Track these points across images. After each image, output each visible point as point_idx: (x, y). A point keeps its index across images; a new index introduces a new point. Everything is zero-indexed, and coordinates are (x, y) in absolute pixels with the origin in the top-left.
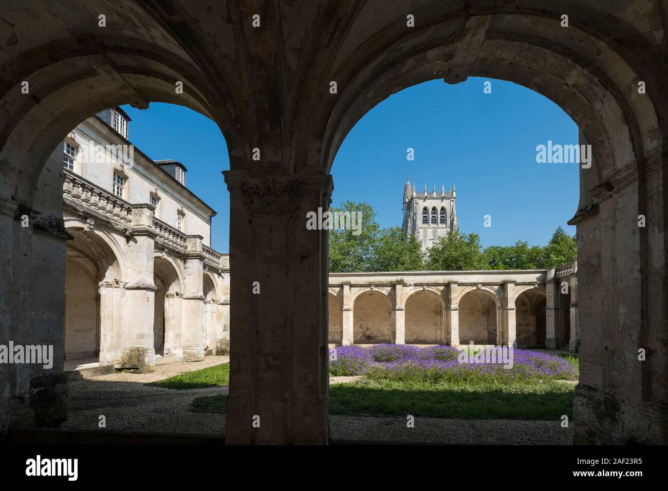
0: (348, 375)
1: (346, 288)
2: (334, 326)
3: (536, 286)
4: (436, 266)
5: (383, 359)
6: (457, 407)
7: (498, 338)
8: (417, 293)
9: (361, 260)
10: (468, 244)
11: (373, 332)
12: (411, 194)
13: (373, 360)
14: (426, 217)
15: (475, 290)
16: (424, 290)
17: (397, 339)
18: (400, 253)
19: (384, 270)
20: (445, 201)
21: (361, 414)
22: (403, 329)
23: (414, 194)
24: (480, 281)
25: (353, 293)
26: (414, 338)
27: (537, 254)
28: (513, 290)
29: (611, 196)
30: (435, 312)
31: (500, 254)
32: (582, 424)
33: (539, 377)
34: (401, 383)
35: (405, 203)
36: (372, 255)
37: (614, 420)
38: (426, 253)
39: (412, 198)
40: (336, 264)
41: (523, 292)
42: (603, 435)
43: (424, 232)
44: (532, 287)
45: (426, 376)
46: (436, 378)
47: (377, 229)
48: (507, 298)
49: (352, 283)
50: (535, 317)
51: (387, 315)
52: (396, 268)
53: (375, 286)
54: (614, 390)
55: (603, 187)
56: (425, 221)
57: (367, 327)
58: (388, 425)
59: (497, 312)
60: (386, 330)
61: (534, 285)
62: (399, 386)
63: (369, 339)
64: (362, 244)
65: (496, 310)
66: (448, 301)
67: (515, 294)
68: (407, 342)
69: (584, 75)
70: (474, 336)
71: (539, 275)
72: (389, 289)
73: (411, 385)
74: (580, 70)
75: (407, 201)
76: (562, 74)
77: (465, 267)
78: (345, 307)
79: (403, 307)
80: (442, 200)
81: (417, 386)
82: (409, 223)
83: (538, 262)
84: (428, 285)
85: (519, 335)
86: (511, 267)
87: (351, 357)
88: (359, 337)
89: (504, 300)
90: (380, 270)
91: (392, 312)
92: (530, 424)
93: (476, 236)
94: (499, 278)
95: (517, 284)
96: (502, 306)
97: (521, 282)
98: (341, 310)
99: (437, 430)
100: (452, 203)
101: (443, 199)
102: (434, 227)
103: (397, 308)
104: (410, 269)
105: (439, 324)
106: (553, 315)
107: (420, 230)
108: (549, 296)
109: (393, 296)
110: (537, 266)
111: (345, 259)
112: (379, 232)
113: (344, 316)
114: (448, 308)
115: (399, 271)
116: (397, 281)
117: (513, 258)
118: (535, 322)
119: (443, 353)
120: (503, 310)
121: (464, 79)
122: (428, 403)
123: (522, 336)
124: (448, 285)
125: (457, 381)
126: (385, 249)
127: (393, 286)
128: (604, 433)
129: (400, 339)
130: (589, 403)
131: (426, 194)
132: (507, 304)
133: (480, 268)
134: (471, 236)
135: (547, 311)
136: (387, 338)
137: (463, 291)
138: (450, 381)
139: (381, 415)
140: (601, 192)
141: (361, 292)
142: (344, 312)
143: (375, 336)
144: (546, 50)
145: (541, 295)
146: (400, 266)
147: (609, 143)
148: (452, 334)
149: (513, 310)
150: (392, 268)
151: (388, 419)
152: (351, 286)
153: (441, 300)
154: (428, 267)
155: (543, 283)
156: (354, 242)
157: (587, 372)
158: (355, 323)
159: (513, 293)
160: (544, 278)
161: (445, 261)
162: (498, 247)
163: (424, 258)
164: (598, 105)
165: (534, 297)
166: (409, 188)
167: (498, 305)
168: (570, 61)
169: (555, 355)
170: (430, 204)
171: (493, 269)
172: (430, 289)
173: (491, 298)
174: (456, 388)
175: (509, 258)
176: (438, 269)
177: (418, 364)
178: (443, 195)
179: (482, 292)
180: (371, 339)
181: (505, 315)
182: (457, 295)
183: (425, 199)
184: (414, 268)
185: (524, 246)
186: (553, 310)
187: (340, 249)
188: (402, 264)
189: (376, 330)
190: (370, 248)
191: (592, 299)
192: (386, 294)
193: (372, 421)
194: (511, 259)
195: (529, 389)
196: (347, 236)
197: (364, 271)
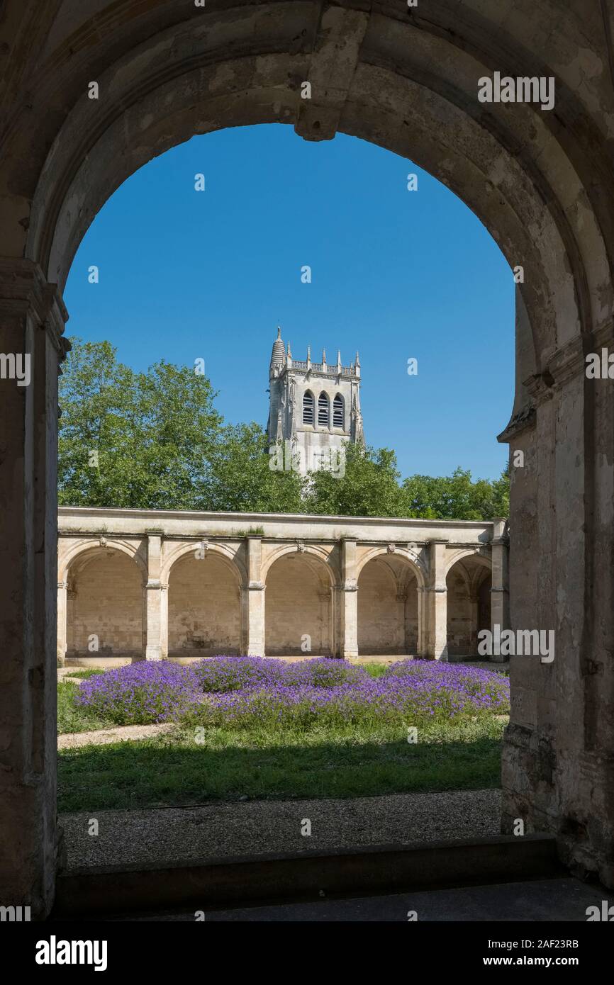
0: (147, 723)
1: (154, 542)
2: (132, 620)
3: (478, 550)
4: (324, 506)
5: (220, 686)
6: (332, 777)
7: (419, 644)
8: (288, 556)
9: (189, 485)
10: (378, 468)
11: (207, 633)
12: (284, 363)
13: (201, 688)
14: (309, 410)
15: (386, 554)
16: (299, 550)
17: (250, 646)
18: (260, 478)
19: (231, 509)
20: (342, 383)
21: (154, 804)
22: (262, 627)
23: (290, 362)
24: (393, 539)
25: (167, 552)
26: (283, 643)
27: (484, 494)
28: (444, 556)
29: (551, 396)
30: (319, 595)
31: (429, 490)
32: (513, 795)
33: (472, 713)
34: (245, 734)
35: (272, 378)
36: (206, 476)
37: (551, 784)
38: (307, 480)
39: (286, 371)
40: (139, 491)
41: (459, 561)
42: (536, 813)
43: (306, 438)
44: (472, 552)
45: (290, 718)
46: (307, 722)
47: (218, 425)
48: (434, 571)
49: (166, 532)
50: (476, 605)
51: (233, 598)
52: (253, 506)
53: (209, 540)
54: (550, 734)
55: (541, 378)
56: (308, 418)
57: (196, 623)
58: (202, 822)
59: (419, 594)
60: (230, 628)
61: (474, 548)
62: (240, 740)
63: (199, 646)
64: (189, 451)
65: (417, 592)
66: (340, 573)
67: (447, 564)
68: (269, 652)
69: (515, 172)
70: (383, 640)
71: (481, 531)
72: (236, 546)
73: (261, 737)
74: (508, 159)
75: (276, 374)
76: (482, 161)
77: (372, 510)
78: (151, 581)
79: (261, 582)
80: (338, 382)
81: (271, 739)
82: (280, 418)
83: (485, 508)
84: (307, 541)
85: (453, 637)
86: (445, 514)
87: (156, 685)
88: (179, 644)
89: (430, 574)
90: (224, 509)
91: (243, 594)
92: (444, 798)
93: (391, 454)
94: (424, 534)
95: (450, 546)
96: (427, 586)
97: (456, 542)
98: (145, 586)
99: (289, 824)
100: (354, 388)
101: (338, 378)
102: (323, 432)
103: (251, 585)
104: (278, 510)
105: (325, 618)
106: (502, 602)
107: (299, 434)
108: (496, 569)
109: (243, 559)
110: (484, 516)
111: (154, 482)
112: (223, 431)
113: (149, 599)
114: (340, 588)
115: (258, 512)
116: (251, 531)
117: (449, 498)
118: (476, 615)
119: (326, 672)
120: (428, 592)
121: (329, 136)
122: (282, 772)
123: (458, 638)
124: (340, 543)
125: (341, 725)
126: (232, 467)
127: (244, 540)
128: (537, 809)
129: (256, 648)
130: (521, 758)
131: (310, 366)
132: (434, 581)
133: (396, 515)
134: (383, 453)
135: (492, 593)
136: (234, 644)
137: (365, 554)
138: (330, 726)
139: (193, 802)
140: (538, 388)
141: (183, 552)
142: (149, 592)
143: (212, 642)
144: (458, 111)
145: (484, 567)
146: (260, 503)
147: (549, 302)
148: (347, 636)
149: (442, 591)
150: (246, 506)
151: (203, 809)
152: (165, 538)
153: (329, 571)
154: (311, 507)
155: (487, 544)
156: (175, 447)
157: (521, 703)
158: (172, 614)
159: (444, 561)
160: (489, 537)
161: (340, 496)
162: (427, 478)
163: (304, 489)
164: (534, 231)
165: (475, 569)
166: (281, 349)
167: (421, 583)
168: (492, 139)
169: (497, 672)
170: (317, 385)
171: (418, 517)
172: (309, 550)
173: (410, 569)
174: (338, 738)
175: (444, 498)
176: (329, 513)
177: (277, 695)
178: (339, 372)
179: (395, 558)
180: (202, 647)
181: (430, 602)
182: (355, 561)
183: (308, 375)
184: (286, 508)
185: (466, 478)
186: (502, 593)
187: (148, 460)
188: (263, 499)
189: (212, 629)
190: (205, 462)
191: (527, 575)
192: (232, 557)
193: (172, 816)
194: (446, 499)
195: (453, 734)
196: (161, 433)
197: (193, 509)
